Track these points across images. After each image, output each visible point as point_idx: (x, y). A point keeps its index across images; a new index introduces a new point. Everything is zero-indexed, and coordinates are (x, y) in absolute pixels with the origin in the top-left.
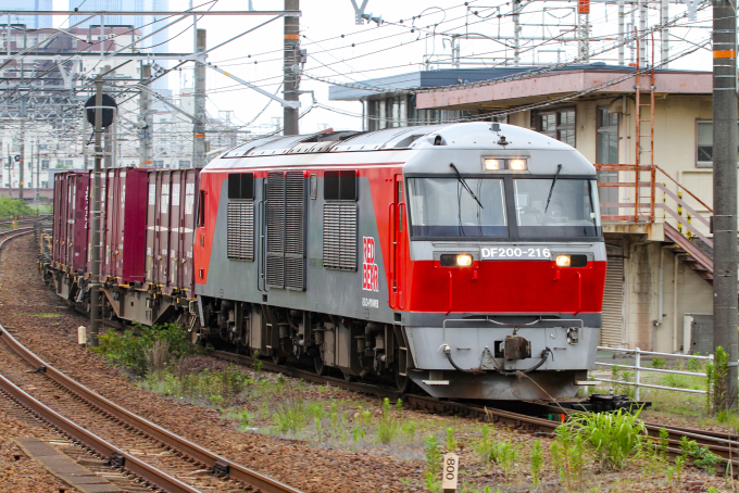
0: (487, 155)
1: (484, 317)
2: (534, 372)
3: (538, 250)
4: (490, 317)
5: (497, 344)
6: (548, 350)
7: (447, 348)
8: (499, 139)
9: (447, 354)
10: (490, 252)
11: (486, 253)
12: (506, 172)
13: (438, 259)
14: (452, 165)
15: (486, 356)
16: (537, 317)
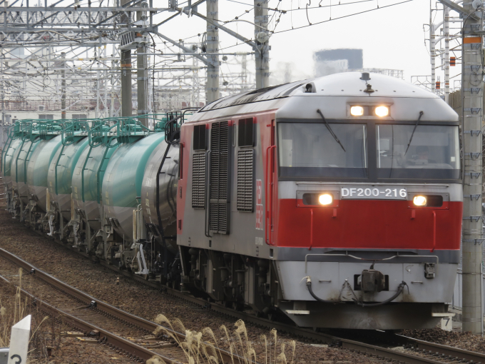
0: (352, 102)
1: (344, 252)
2: (389, 304)
3: (395, 190)
4: (350, 252)
5: (356, 277)
6: (404, 283)
7: (309, 280)
8: (365, 88)
9: (309, 286)
10: (349, 192)
11: (345, 192)
12: (370, 118)
13: (301, 197)
14: (318, 111)
15: (346, 288)
16: (395, 253)
